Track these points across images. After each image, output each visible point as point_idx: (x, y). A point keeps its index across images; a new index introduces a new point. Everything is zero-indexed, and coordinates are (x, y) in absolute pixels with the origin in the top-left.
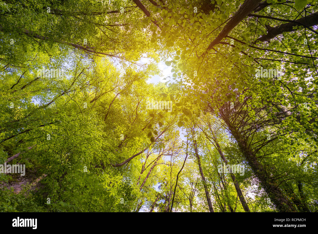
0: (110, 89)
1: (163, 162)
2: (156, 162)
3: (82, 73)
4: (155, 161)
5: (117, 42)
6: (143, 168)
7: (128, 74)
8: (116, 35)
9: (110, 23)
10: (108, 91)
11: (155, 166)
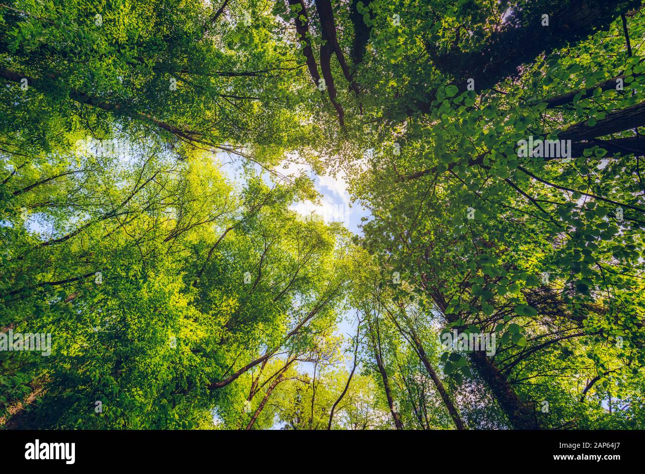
0: (208, 216)
1: (295, 376)
2: (281, 376)
3: (152, 179)
4: (281, 372)
5: (244, 128)
6: (252, 387)
7: (254, 190)
8: (244, 116)
9: (236, 92)
10: (202, 221)
11: (277, 383)
